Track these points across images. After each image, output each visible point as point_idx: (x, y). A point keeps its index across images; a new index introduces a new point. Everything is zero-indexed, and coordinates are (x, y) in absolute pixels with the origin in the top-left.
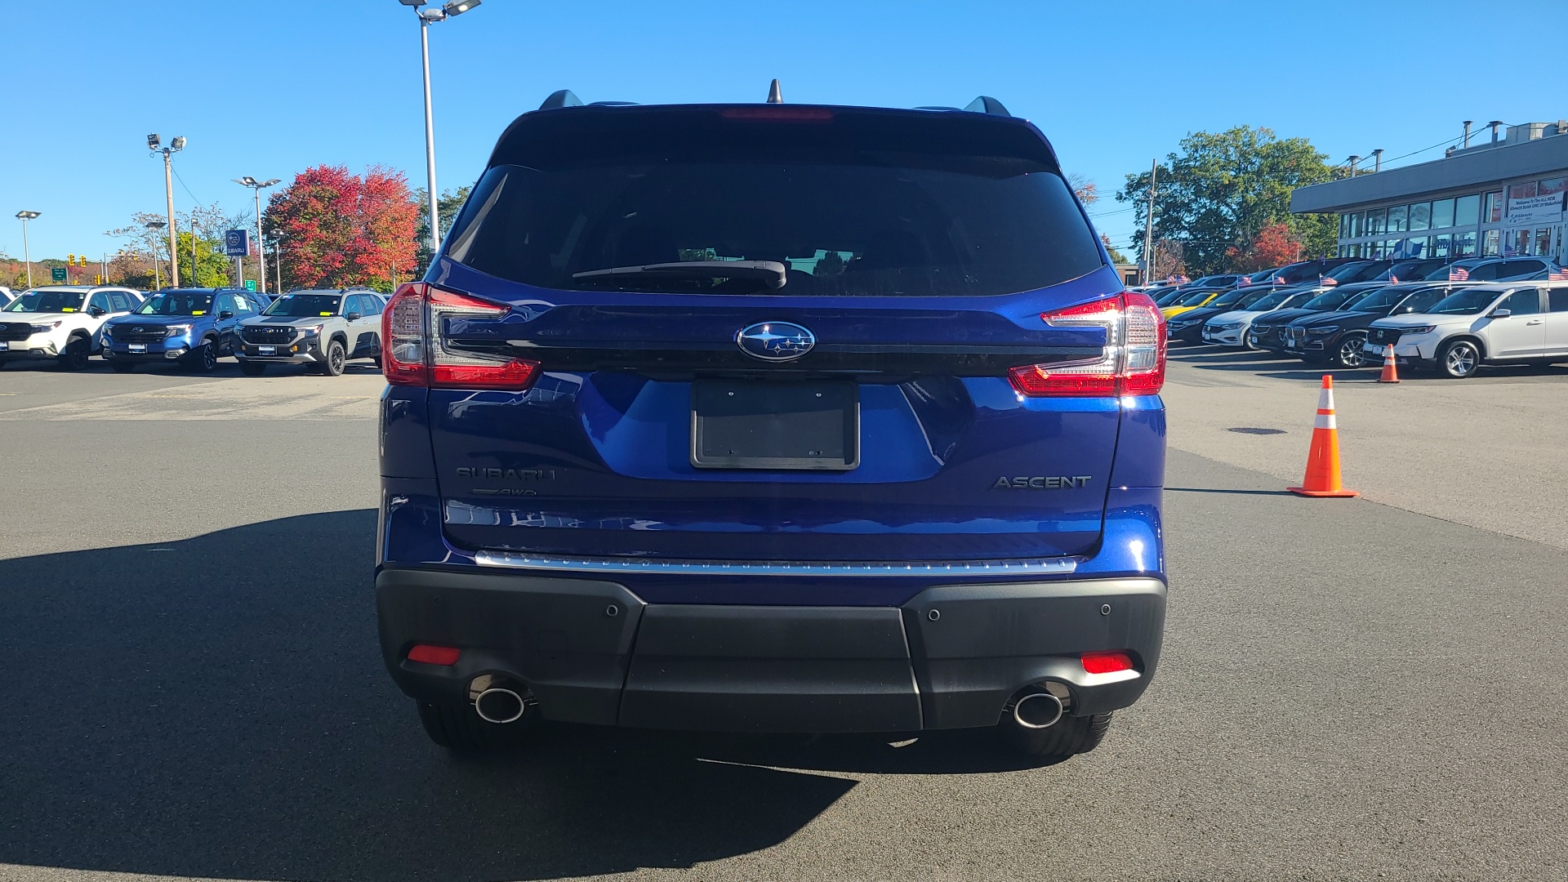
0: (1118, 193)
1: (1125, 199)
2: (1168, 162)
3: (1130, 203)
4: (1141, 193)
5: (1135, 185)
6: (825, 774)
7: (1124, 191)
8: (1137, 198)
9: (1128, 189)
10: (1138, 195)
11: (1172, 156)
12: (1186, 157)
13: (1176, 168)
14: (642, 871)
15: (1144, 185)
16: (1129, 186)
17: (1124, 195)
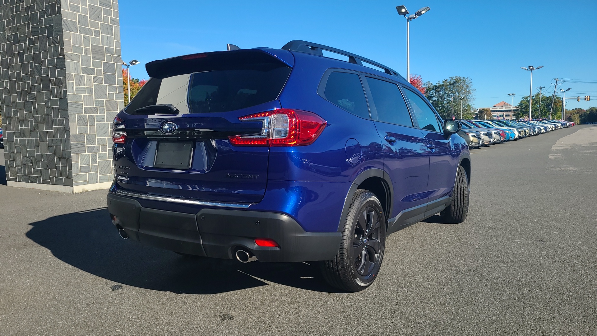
6: (256, 278)
14: (168, 292)
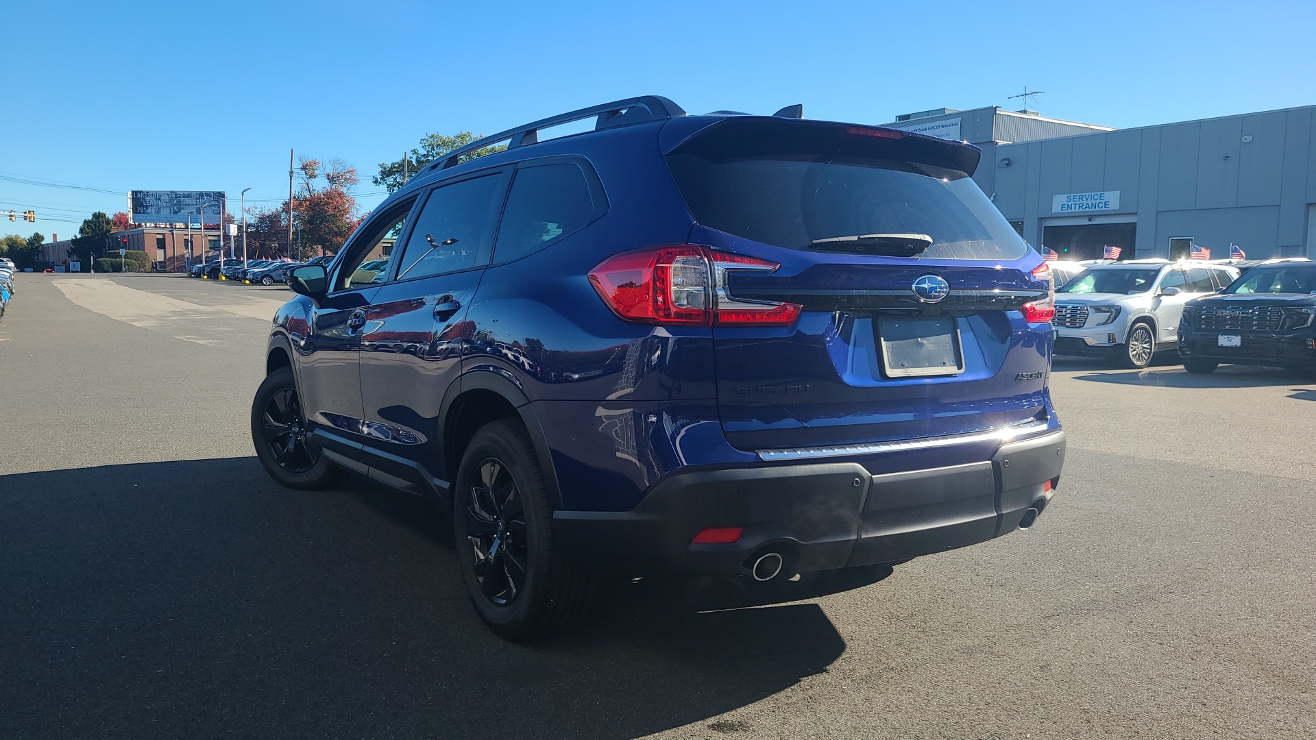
0: (374, 177)
1: (380, 183)
2: (412, 156)
3: (383, 187)
4: (392, 180)
5: (386, 173)
7: (379, 177)
8: (389, 183)
9: (382, 175)
10: (390, 180)
11: (414, 152)
12: (426, 153)
13: (418, 161)
15: (394, 173)
16: (383, 173)
17: (379, 180)
